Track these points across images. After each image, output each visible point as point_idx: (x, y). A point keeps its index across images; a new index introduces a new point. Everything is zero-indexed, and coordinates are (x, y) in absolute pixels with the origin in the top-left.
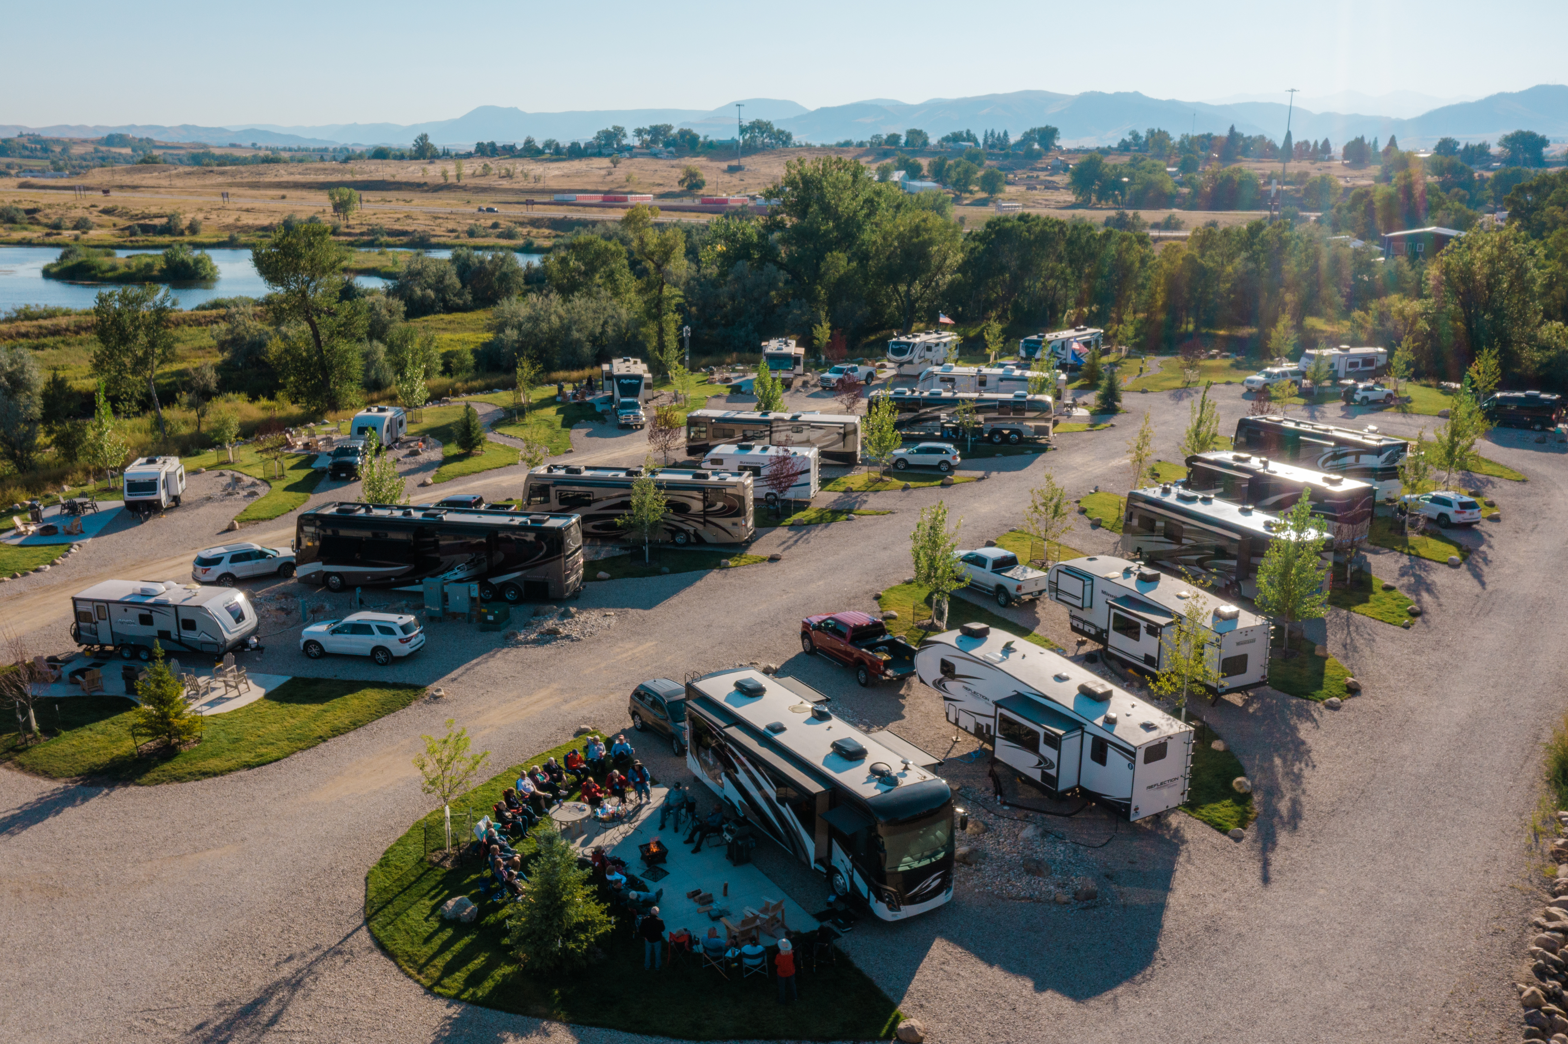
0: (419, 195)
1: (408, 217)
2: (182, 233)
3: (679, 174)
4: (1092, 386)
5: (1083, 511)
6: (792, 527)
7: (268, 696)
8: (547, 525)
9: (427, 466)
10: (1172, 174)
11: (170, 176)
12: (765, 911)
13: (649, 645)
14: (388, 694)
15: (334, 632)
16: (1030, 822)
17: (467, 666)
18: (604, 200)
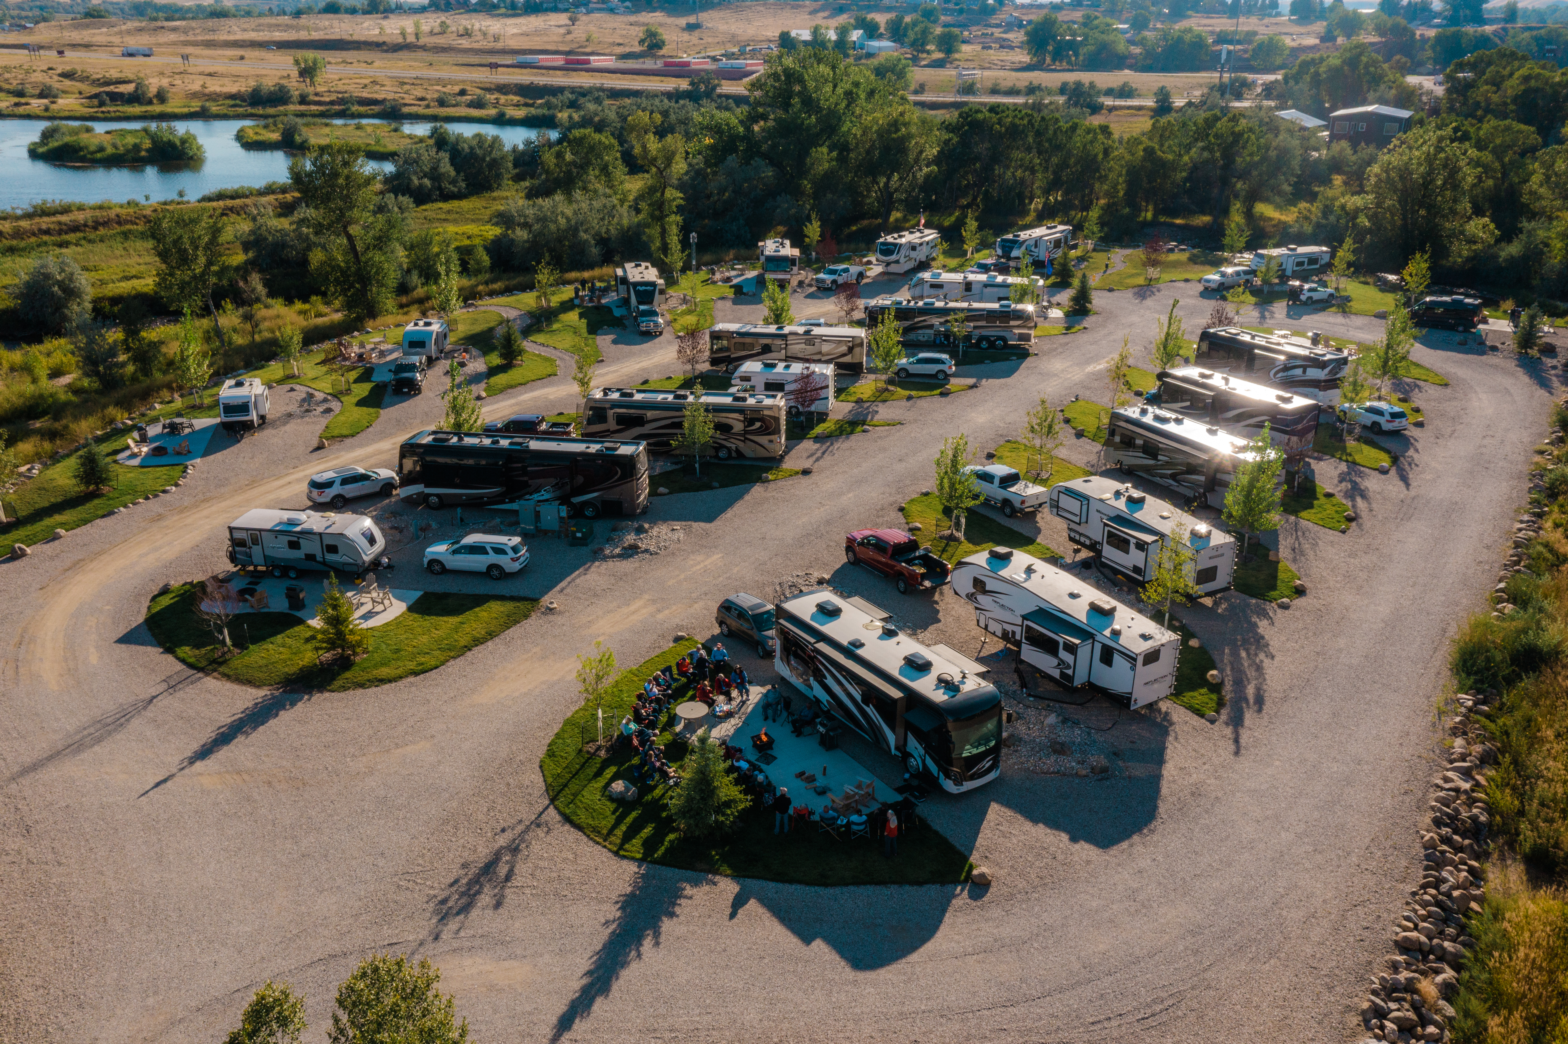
0: (379, 55)
1: (374, 82)
2: (150, 102)
3: (638, 32)
4: (1063, 284)
5: (1067, 421)
6: (817, 439)
7: (410, 609)
8: (618, 452)
9: (476, 379)
10: (1123, 32)
11: (120, 33)
12: (859, 787)
13: (715, 558)
14: (510, 606)
15: (454, 552)
16: (1052, 711)
17: (569, 579)
18: (568, 62)
